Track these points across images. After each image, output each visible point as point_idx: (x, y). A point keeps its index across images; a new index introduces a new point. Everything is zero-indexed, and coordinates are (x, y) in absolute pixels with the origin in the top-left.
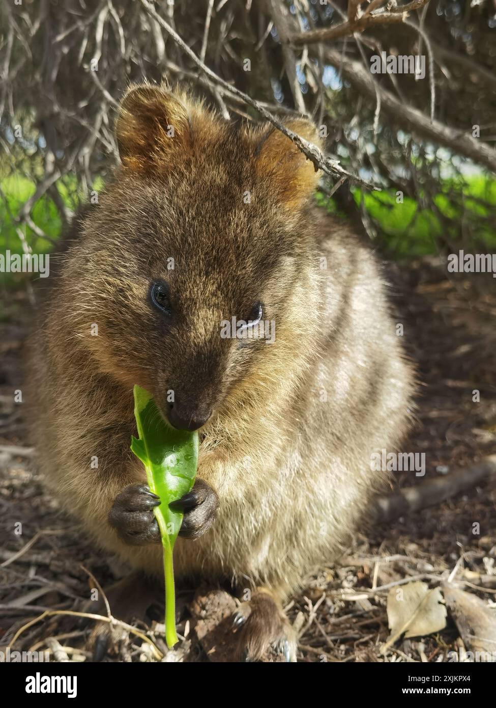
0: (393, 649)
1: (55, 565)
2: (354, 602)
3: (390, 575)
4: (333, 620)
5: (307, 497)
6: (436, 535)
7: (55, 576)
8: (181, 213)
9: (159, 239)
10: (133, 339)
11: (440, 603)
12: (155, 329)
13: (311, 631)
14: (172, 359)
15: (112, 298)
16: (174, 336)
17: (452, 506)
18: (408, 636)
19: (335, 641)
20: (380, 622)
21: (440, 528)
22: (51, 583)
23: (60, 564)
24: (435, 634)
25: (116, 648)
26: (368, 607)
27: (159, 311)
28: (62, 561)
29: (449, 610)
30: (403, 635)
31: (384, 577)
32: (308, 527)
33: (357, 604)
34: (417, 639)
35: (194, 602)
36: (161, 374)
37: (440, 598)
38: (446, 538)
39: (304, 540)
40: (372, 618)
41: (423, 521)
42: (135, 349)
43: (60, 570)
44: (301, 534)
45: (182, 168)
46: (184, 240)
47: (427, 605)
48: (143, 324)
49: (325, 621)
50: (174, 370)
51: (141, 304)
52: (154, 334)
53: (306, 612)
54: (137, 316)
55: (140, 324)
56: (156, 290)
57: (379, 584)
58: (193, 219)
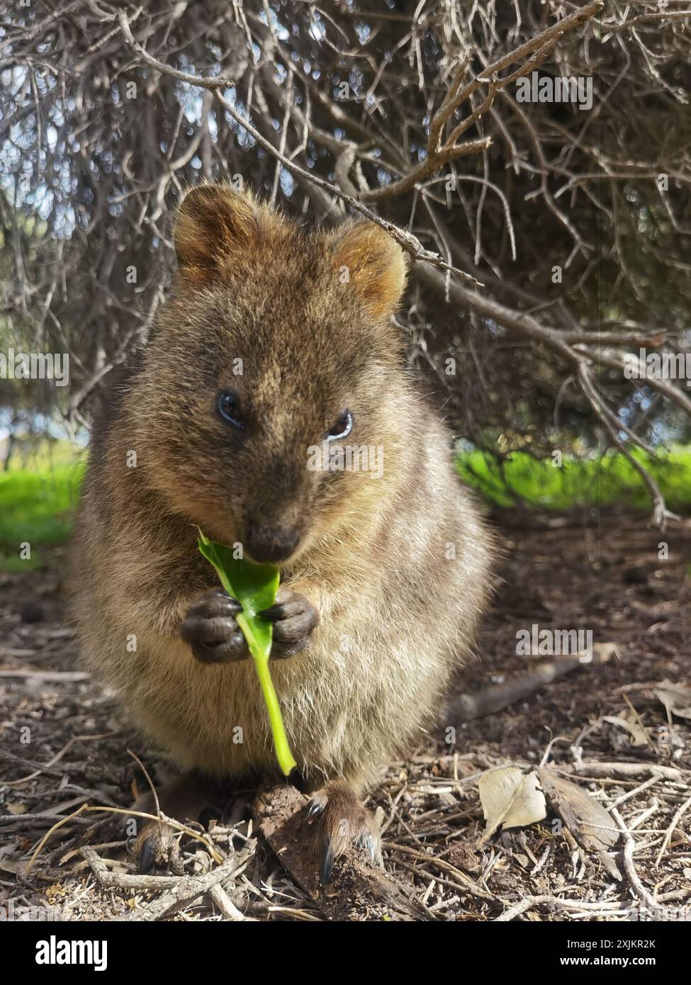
0: (491, 844)
1: (92, 772)
2: (437, 796)
3: (470, 768)
4: (415, 817)
5: (389, 667)
6: (505, 740)
7: (92, 785)
8: (247, 313)
9: (224, 346)
10: (202, 460)
11: (537, 789)
12: (227, 445)
13: (392, 830)
14: (248, 479)
15: (177, 416)
16: (249, 451)
17: (513, 713)
18: (505, 826)
19: (421, 839)
20: (468, 815)
21: (507, 732)
22: (87, 791)
23: (99, 769)
24: (535, 824)
25: (166, 856)
26: (453, 801)
27: (229, 423)
28: (100, 766)
29: (547, 797)
30: (500, 827)
31: (465, 770)
32: (387, 705)
33: (441, 798)
34: (516, 830)
35: (257, 798)
36: (235, 499)
37: (537, 783)
38: (515, 741)
39: (384, 719)
40: (458, 812)
41: (488, 726)
42: (204, 472)
43: (98, 777)
44: (380, 712)
45: (246, 265)
46: (254, 341)
47: (523, 791)
48: (212, 442)
49: (406, 818)
50: (251, 491)
51: (208, 418)
52: (225, 450)
53: (387, 807)
54: (205, 434)
55: (210, 442)
56: (224, 401)
57: (461, 776)
58: (262, 318)
